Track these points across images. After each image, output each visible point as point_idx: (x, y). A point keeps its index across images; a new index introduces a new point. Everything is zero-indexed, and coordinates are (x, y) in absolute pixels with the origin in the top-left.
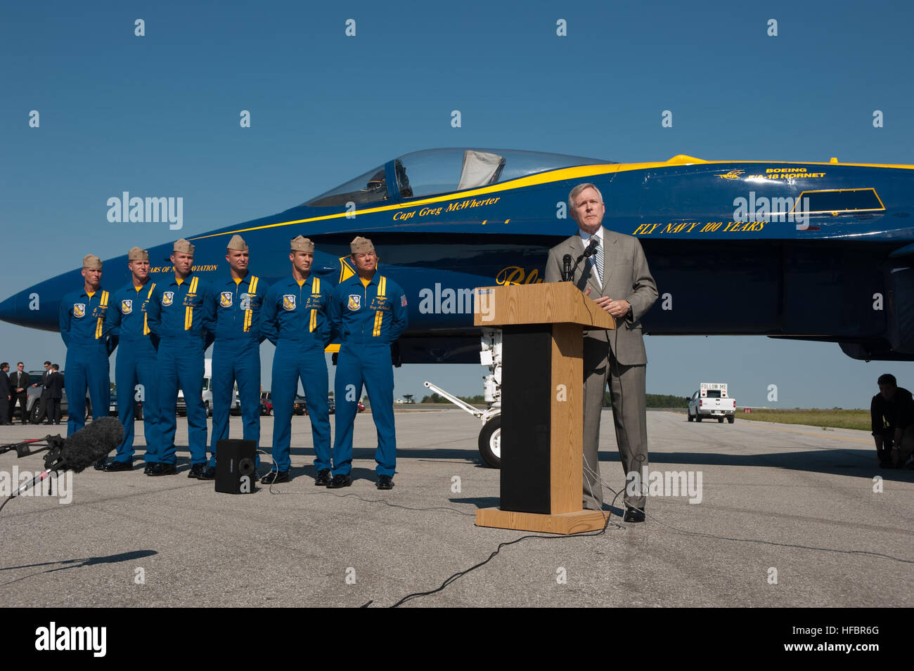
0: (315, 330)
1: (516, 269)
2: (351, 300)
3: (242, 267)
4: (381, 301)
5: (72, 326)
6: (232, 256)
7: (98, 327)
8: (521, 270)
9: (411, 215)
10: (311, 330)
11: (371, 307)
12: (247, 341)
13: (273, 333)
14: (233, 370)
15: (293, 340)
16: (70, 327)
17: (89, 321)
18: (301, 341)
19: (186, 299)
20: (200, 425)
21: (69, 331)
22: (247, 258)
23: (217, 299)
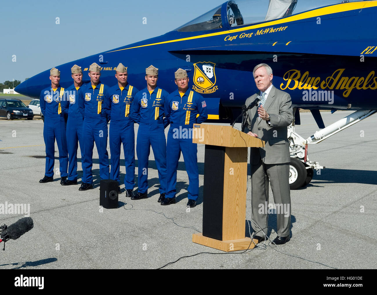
0: (158, 119)
1: (295, 71)
2: (173, 105)
3: (123, 82)
4: (189, 105)
5: (46, 107)
6: (118, 75)
7: (59, 107)
8: (299, 72)
9: (235, 37)
10: (156, 119)
11: (184, 108)
12: (127, 122)
13: (138, 119)
14: (120, 138)
15: (146, 124)
16: (45, 107)
17: (54, 104)
18: (150, 125)
19: (98, 97)
20: (106, 165)
21: (45, 109)
22: (126, 77)
23: (111, 98)
